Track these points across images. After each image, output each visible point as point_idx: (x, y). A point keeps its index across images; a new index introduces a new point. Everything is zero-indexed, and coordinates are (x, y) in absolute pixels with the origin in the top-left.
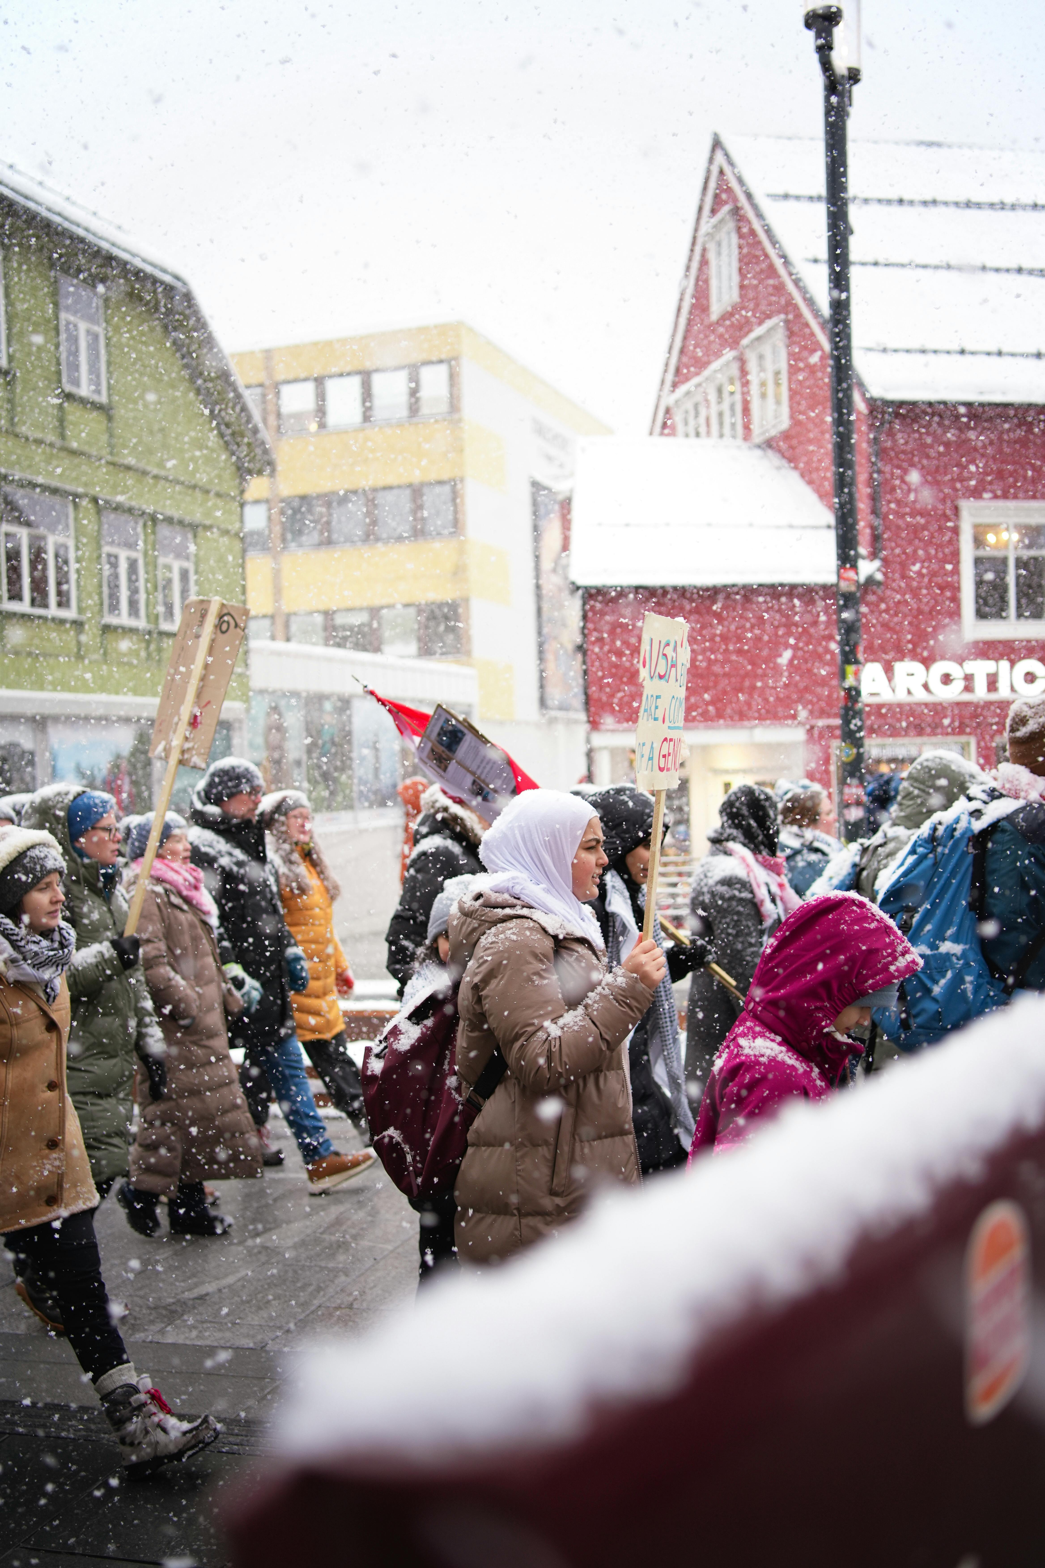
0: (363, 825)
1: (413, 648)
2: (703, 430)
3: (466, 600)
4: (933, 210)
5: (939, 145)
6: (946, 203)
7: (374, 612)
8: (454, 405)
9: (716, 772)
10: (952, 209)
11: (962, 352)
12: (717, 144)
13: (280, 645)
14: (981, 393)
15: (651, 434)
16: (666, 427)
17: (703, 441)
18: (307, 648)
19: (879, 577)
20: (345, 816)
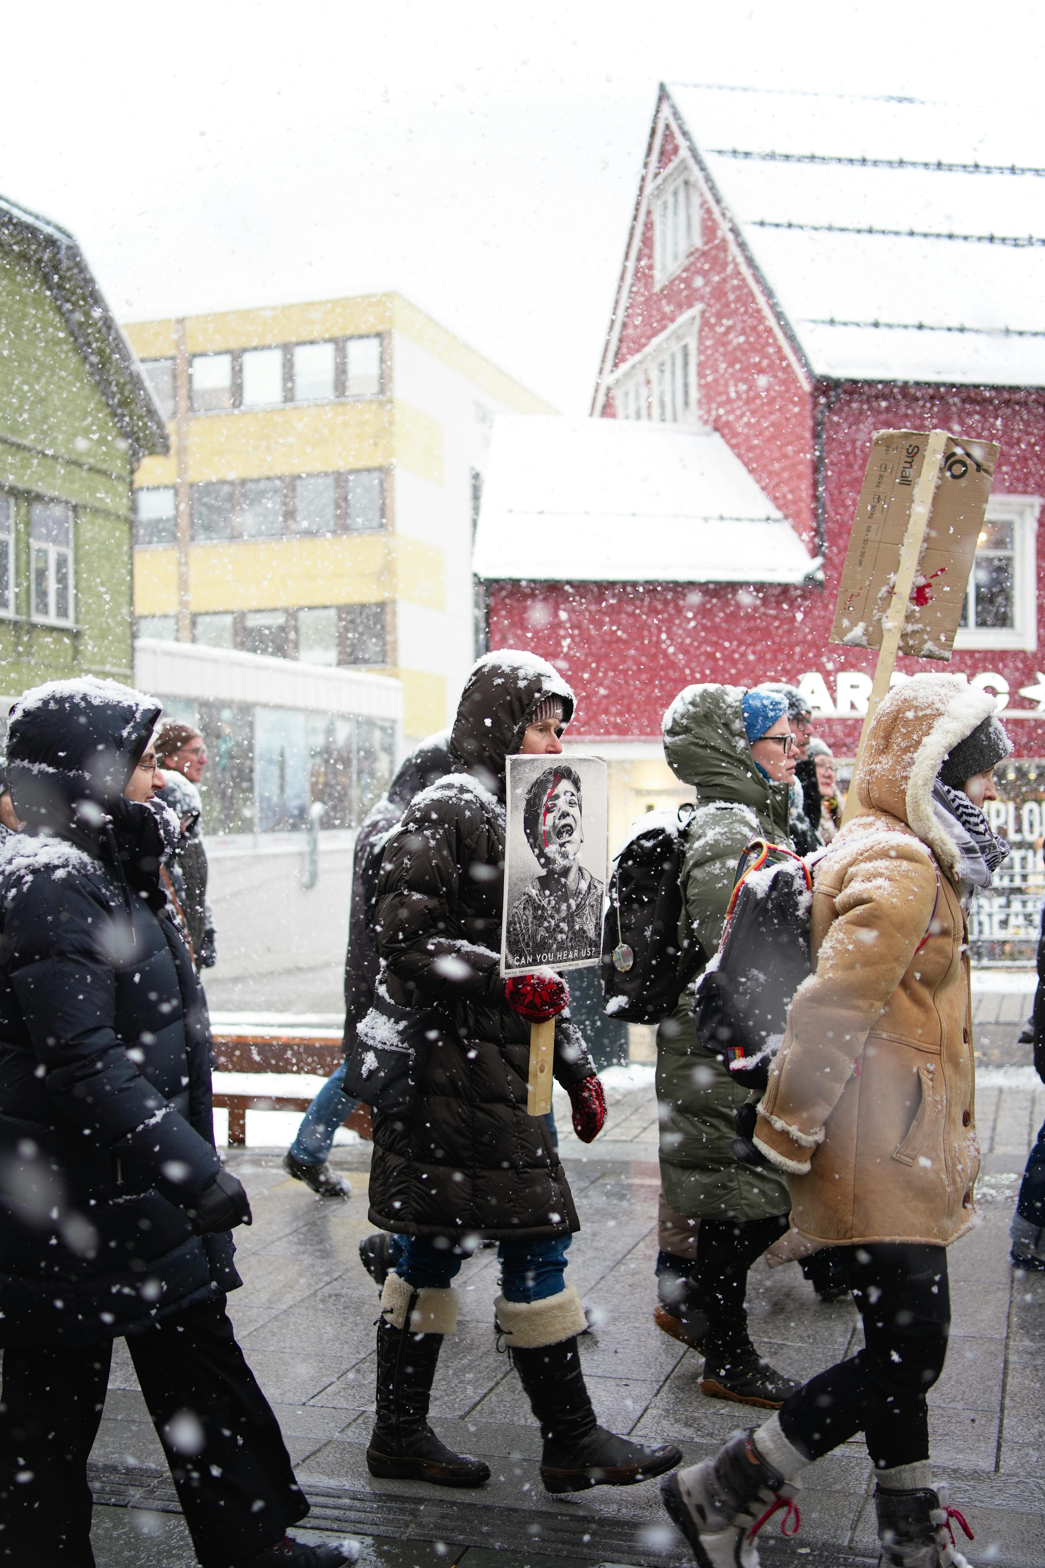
0: (265, 851)
1: (333, 655)
2: (644, 412)
3: (394, 602)
4: (899, 172)
5: (910, 100)
6: (914, 164)
7: (292, 614)
8: (384, 381)
9: (639, 792)
10: (921, 171)
11: (920, 327)
12: (663, 95)
13: (186, 647)
14: (939, 373)
15: (591, 415)
16: (608, 410)
17: (644, 422)
18: (217, 652)
19: (820, 576)
20: (245, 839)
